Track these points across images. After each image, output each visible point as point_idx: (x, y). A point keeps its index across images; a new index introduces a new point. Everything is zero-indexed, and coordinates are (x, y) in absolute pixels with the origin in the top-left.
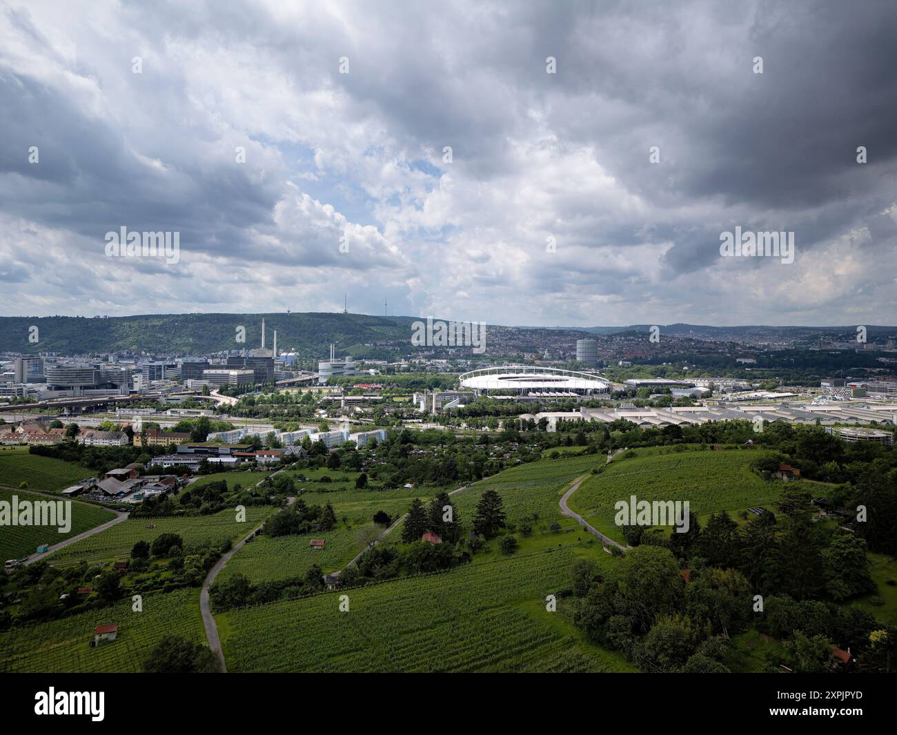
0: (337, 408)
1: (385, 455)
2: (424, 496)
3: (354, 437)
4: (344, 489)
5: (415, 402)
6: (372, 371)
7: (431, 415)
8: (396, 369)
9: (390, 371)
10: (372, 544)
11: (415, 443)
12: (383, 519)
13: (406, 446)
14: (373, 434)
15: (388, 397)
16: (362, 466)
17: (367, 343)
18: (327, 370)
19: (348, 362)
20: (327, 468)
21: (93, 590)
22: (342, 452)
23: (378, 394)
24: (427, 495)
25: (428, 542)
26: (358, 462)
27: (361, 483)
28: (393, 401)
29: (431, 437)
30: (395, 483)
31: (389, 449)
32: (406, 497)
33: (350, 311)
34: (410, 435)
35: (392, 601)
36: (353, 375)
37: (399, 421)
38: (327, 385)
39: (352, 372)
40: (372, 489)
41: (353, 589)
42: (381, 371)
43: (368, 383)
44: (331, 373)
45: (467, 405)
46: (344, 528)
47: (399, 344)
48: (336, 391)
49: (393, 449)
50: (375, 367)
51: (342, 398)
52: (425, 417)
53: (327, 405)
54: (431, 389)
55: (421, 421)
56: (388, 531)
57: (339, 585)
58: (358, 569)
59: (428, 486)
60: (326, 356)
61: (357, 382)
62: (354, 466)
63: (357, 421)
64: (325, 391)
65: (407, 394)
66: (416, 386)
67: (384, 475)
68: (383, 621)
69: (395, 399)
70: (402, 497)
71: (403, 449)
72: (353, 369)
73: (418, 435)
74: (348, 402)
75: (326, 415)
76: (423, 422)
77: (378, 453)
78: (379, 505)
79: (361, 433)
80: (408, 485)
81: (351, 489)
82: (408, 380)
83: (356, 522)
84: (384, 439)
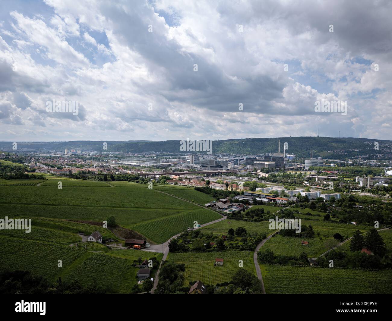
0: (314, 181)
1: (340, 206)
2: (362, 229)
3: (323, 196)
4: (318, 220)
5: (357, 181)
6: (332, 164)
7: (366, 188)
8: (346, 164)
9: (342, 165)
10: (333, 248)
11: (357, 202)
12: (339, 237)
13: (352, 203)
14: (333, 195)
15: (341, 178)
16: (327, 210)
17: (330, 151)
18: (309, 163)
19: (319, 160)
20: (309, 209)
21: (215, 244)
22: (317, 202)
23: (336, 176)
24: (364, 229)
25: (365, 253)
26: (325, 208)
27: (327, 218)
28: (344, 180)
29: (366, 200)
30: (345, 221)
31: (342, 203)
32: (352, 228)
33: (320, 136)
34: (354, 198)
35: (344, 278)
36: (322, 166)
37: (347, 190)
38: (309, 170)
39: (321, 164)
40: (333, 222)
41: (323, 268)
42: (337, 165)
43: (329, 170)
44: (311, 165)
45: (389, 185)
46: (318, 238)
47: (347, 152)
48: (313, 173)
49: (344, 203)
50: (334, 162)
51: (316, 177)
52: (363, 189)
53: (309, 179)
54: (366, 175)
55: (360, 191)
56: (342, 244)
57: (316, 264)
58: (326, 259)
59: (365, 225)
60: (308, 157)
61: (324, 170)
62: (323, 210)
63: (325, 188)
64: (308, 173)
65: (352, 177)
66: (358, 173)
67: (339, 216)
68: (339, 287)
69: (345, 179)
70: (350, 228)
71: (350, 204)
72: (322, 163)
73: (358, 198)
74: (319, 179)
75: (309, 184)
76: (362, 192)
77: (336, 205)
78: (336, 230)
79: (327, 194)
80: (353, 223)
81: (321, 220)
82: (353, 170)
83: (324, 236)
84: (339, 198)
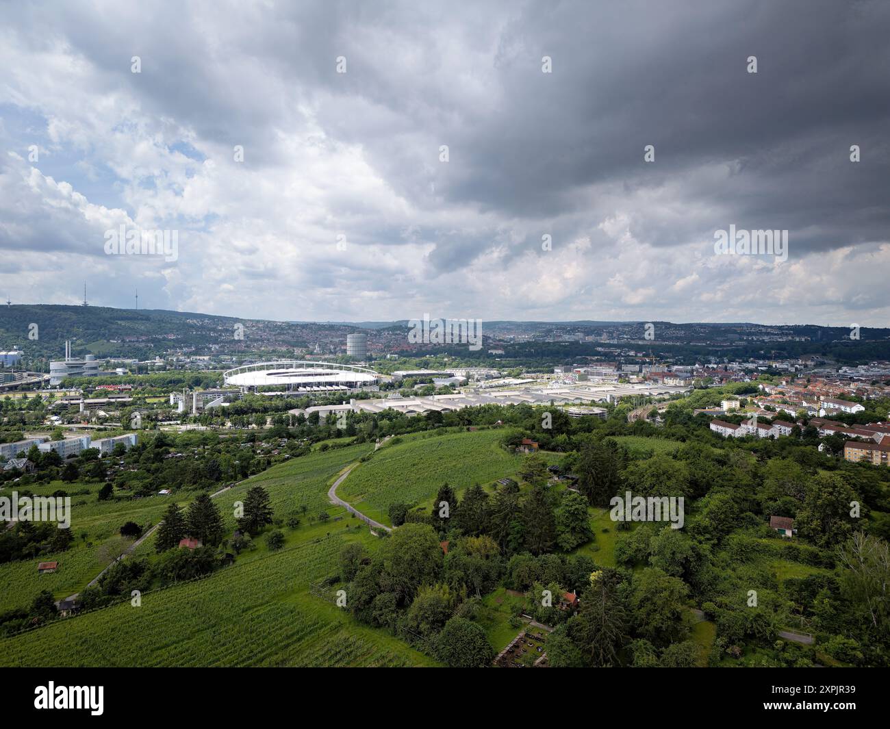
0: (74, 413)
1: (136, 461)
2: (183, 501)
3: (96, 445)
4: (84, 503)
5: (172, 402)
6: (119, 371)
7: (191, 415)
8: (149, 368)
9: (142, 370)
10: (118, 559)
11: (172, 446)
12: (132, 530)
13: (161, 450)
14: (121, 440)
15: (139, 399)
16: (107, 475)
17: (114, 339)
18: (61, 371)
19: (88, 360)
20: (61, 481)
22: (80, 462)
23: (128, 395)
24: (186, 499)
25: (186, 548)
26: (101, 472)
27: (105, 494)
28: (145, 402)
29: (190, 439)
30: (148, 491)
31: (140, 455)
32: (161, 504)
33: (91, 304)
34: (165, 438)
35: (142, 617)
36: (95, 375)
37: (152, 424)
38: (61, 388)
39: (94, 372)
40: (119, 499)
41: (93, 611)
42: (131, 370)
43: (114, 383)
44: (66, 374)
45: (233, 404)
46: (83, 546)
47: (153, 341)
48: (72, 394)
49: (145, 454)
50: (123, 366)
51: (81, 401)
52: (184, 417)
53: (60, 410)
54: (191, 388)
55: (179, 422)
56: (138, 543)
57: (76, 609)
58: (101, 588)
59: (188, 490)
60: (60, 355)
61: (100, 384)
62: (96, 477)
63: (102, 427)
64: (59, 394)
65: (163, 394)
66: (174, 384)
67: (135, 483)
68: (131, 640)
69: (148, 401)
70: (156, 505)
71: (158, 454)
72: (95, 368)
73: (175, 438)
74: (88, 406)
75: (60, 422)
76: (182, 424)
77: (128, 460)
78: (127, 516)
79: (106, 439)
80: (163, 491)
81: (93, 502)
82: (164, 379)
83: (99, 537)
84: (134, 444)
